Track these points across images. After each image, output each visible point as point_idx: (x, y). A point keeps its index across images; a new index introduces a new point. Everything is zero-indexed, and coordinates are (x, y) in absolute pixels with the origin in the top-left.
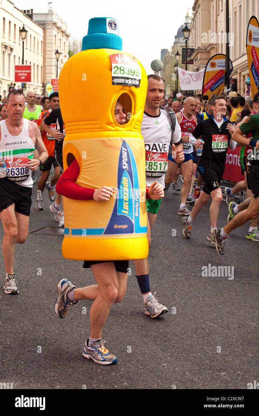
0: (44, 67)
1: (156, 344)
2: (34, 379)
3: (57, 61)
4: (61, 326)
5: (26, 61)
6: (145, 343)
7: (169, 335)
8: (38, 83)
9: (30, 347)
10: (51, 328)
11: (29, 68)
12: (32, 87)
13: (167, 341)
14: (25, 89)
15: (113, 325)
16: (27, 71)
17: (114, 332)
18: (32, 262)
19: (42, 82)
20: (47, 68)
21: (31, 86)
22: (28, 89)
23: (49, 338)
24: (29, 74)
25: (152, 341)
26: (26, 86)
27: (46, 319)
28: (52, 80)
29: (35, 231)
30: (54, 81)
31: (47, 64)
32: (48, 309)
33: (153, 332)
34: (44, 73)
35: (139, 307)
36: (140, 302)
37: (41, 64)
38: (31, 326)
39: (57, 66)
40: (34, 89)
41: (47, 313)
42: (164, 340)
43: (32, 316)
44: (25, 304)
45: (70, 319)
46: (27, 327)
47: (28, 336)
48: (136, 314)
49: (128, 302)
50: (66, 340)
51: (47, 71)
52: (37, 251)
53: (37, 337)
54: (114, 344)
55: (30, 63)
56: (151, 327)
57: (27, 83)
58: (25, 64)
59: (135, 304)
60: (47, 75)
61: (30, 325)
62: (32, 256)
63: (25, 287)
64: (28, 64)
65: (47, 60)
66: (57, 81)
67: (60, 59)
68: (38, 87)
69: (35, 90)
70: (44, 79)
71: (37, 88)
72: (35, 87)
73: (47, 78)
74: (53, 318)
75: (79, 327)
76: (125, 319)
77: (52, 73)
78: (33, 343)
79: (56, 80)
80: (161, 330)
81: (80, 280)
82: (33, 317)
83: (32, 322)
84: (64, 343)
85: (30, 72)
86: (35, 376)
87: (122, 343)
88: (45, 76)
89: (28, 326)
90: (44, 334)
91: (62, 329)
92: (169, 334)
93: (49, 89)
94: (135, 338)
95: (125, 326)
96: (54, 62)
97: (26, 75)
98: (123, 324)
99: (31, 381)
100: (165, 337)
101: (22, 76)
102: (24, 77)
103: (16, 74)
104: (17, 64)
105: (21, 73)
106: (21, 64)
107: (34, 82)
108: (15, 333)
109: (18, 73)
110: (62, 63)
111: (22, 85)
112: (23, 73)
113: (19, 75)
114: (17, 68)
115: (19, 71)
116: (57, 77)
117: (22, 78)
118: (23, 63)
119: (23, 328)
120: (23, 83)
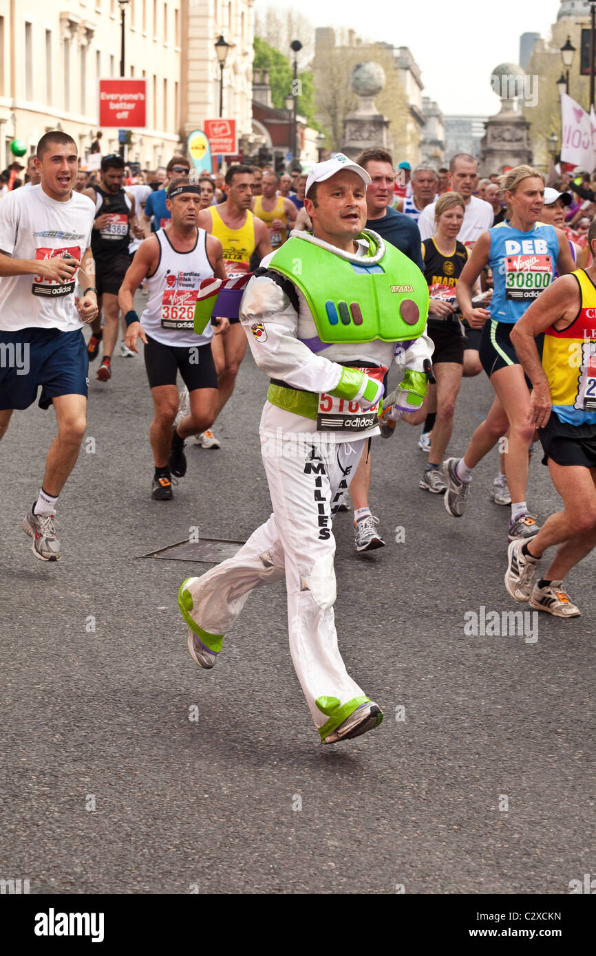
0: (183, 85)
1: (502, 875)
3: (222, 67)
4: (229, 820)
5: (132, 68)
6: (468, 871)
7: (538, 851)
8: (165, 130)
9: (139, 882)
10: (201, 826)
11: (140, 86)
12: (149, 144)
13: (534, 866)
14: (129, 149)
15: (378, 819)
16: (135, 97)
17: (381, 839)
18: (150, 640)
19: (178, 128)
20: (192, 86)
21: (145, 140)
22: (136, 148)
23: (195, 854)
24: (141, 107)
25: (489, 866)
26: (133, 139)
27: (186, 802)
28: (207, 123)
29: (157, 553)
30: (213, 126)
31: (192, 76)
32: (193, 774)
33: (491, 841)
34: (184, 104)
35: (451, 768)
36: (456, 753)
37: (174, 76)
38: (144, 821)
39: (221, 81)
40: (155, 147)
41: (189, 785)
42: (525, 864)
43: (147, 792)
44: (125, 758)
45: (256, 800)
46: (132, 822)
47: (133, 850)
48: (443, 788)
49: (422, 754)
50: (243, 861)
51: (192, 97)
52: (163, 608)
53: (161, 853)
54: (380, 872)
55: (144, 72)
56: (486, 825)
57: (134, 130)
58: (128, 77)
59: (440, 759)
60: (193, 109)
61: (139, 817)
62: (148, 622)
63: (128, 709)
64: (138, 76)
65: (192, 65)
66: (220, 125)
67: (229, 62)
68: (166, 144)
69: (159, 150)
70: (183, 119)
71: (163, 146)
72: (158, 142)
73: (192, 118)
74: (205, 799)
75: (282, 823)
76: (413, 801)
77: (206, 103)
78: (148, 870)
79: (218, 123)
80: (516, 836)
81: (286, 691)
82: (149, 795)
83: (146, 810)
84: (237, 869)
85: (142, 98)
87: (403, 871)
88: (188, 112)
89: (133, 820)
90: (182, 843)
91: (232, 829)
92: (538, 845)
93: (196, 148)
94: (441, 856)
95: (413, 821)
96: (212, 71)
97: (131, 106)
98: (408, 817)
100: (528, 854)
101: (121, 111)
102: (125, 115)
103: (104, 105)
104: (106, 76)
105: (116, 101)
106: (117, 76)
107: (155, 128)
108: (96, 842)
109: (110, 100)
110: (236, 73)
111: (120, 137)
112: (123, 101)
113: (113, 106)
114: (106, 86)
115: (113, 97)
116: (221, 115)
117: (120, 116)
118: (122, 74)
119: (120, 826)
120: (124, 131)
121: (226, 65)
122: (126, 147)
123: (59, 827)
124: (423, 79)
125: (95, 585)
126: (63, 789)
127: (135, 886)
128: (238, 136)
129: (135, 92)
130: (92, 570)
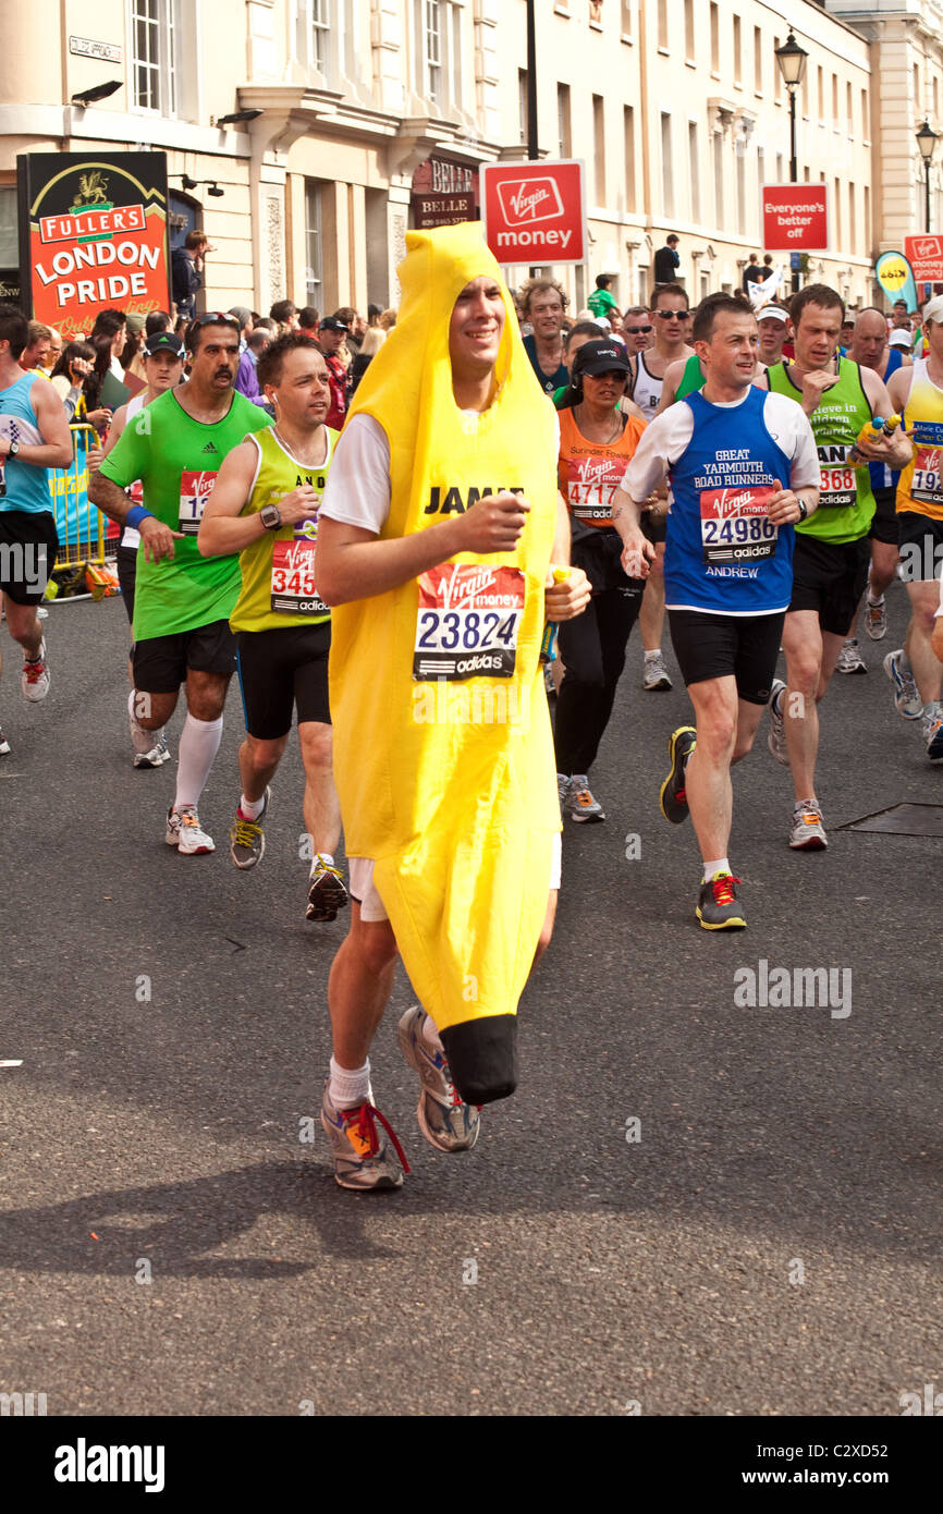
0: (876, 191)
2: (847, 1394)
3: (927, 165)
5: (807, 169)
8: (853, 252)
9: (832, 1270)
11: (818, 194)
12: (831, 270)
16: (812, 208)
18: (846, 941)
19: (871, 247)
20: (888, 192)
21: (827, 266)
24: (820, 221)
26: (810, 265)
28: (908, 240)
29: (853, 823)
31: (887, 178)
34: (877, 216)
37: (863, 178)
38: (839, 1187)
39: (927, 185)
40: (840, 275)
43: (844, 1149)
44: (813, 1102)
46: (823, 1190)
47: (825, 1227)
51: (888, 207)
52: (863, 898)
55: (822, 174)
57: (812, 253)
58: (801, 181)
60: (889, 222)
61: (833, 1182)
62: (843, 917)
63: (817, 1036)
64: (815, 181)
65: (888, 164)
67: (936, 158)
68: (855, 270)
69: (845, 278)
70: (876, 236)
71: (851, 273)
72: (845, 268)
73: (889, 234)
77: (908, 214)
78: (845, 1254)
82: (846, 1153)
83: (842, 1173)
85: (822, 210)
86: (852, 1382)
88: (883, 228)
89: (825, 1186)
90: (890, 1218)
93: (891, 275)
96: (915, 171)
97: (806, 221)
99: (836, 1401)
101: (793, 228)
102: (798, 232)
103: (770, 221)
104: (771, 180)
105: (786, 215)
106: (786, 181)
107: (839, 250)
108: (775, 1215)
109: (778, 214)
111: (792, 263)
112: (796, 214)
113: (781, 221)
114: (771, 195)
115: (781, 209)
116: (928, 230)
117: (791, 234)
118: (794, 178)
119: (807, 1194)
120: (798, 254)
121: (933, 163)
122: (801, 275)
123: (724, 1196)
125: (770, 867)
126: (729, 1144)
127: (827, 1274)
129: (811, 202)
130: (766, 847)
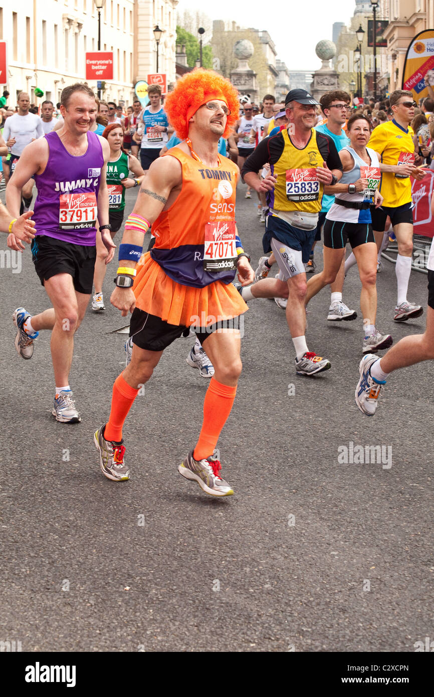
0: (135, 54)
1: (321, 518)
2: (113, 579)
3: (158, 44)
4: (160, 488)
5: (105, 45)
6: (301, 517)
7: (342, 504)
8: (125, 80)
9: (107, 525)
10: (144, 492)
11: (109, 56)
12: (115, 89)
13: (340, 513)
14: (103, 92)
15: (248, 487)
16: (107, 62)
17: (250, 498)
19: (132, 80)
20: (140, 55)
21: (113, 87)
22: (108, 92)
23: (140, 508)
24: (110, 67)
25: (314, 513)
26: (106, 87)
27: (135, 478)
28: (149, 76)
29: (119, 330)
30: (153, 78)
31: (140, 49)
32: (139, 461)
33: (315, 499)
34: (136, 65)
35: (292, 456)
36: (295, 447)
37: (130, 49)
39: (157, 52)
40: (119, 91)
41: (137, 468)
42: (334, 512)
45: (176, 476)
47: (104, 507)
48: (287, 468)
49: (275, 448)
50: (169, 513)
51: (140, 62)
52: (122, 363)
53: (120, 508)
54: (249, 518)
55: (112, 47)
56: (312, 489)
57: (106, 81)
58: (102, 50)
59: (285, 451)
60: (141, 68)
61: (108, 487)
62: (113, 371)
64: (108, 50)
65: (140, 43)
66: (157, 78)
67: (162, 41)
68: (125, 88)
69: (121, 93)
70: (136, 75)
71: (123, 90)
72: (121, 88)
73: (140, 73)
74: (147, 476)
75: (192, 490)
76: (269, 476)
77: (149, 65)
78: (113, 519)
79: (156, 76)
80: (330, 495)
81: (195, 411)
84: (165, 517)
85: (111, 63)
86: (116, 574)
87: (263, 517)
88: (138, 70)
89: (104, 489)
90: (132, 502)
91: (161, 494)
92: (343, 501)
93: (141, 91)
94: (285, 508)
95: (269, 488)
96: (152, 46)
97: (104, 67)
98: (266, 485)
99: (109, 583)
100: (336, 506)
101: (98, 70)
102: (101, 72)
103: (88, 67)
104: (90, 50)
105: (96, 65)
106: (96, 50)
107: (119, 80)
108: (82, 502)
109: (92, 64)
110: (166, 47)
111: (98, 85)
112: (100, 64)
113: (93, 67)
114: (90, 56)
115: (94, 62)
116: (157, 72)
117: (98, 73)
118: (99, 49)
119: (96, 492)
120: (100, 82)
121: (160, 43)
122: (102, 91)
123: (61, 494)
124: (276, 49)
125: (82, 349)
126: (63, 471)
127: (105, 527)
128: (168, 84)
129: (106, 59)
130: (81, 341)
